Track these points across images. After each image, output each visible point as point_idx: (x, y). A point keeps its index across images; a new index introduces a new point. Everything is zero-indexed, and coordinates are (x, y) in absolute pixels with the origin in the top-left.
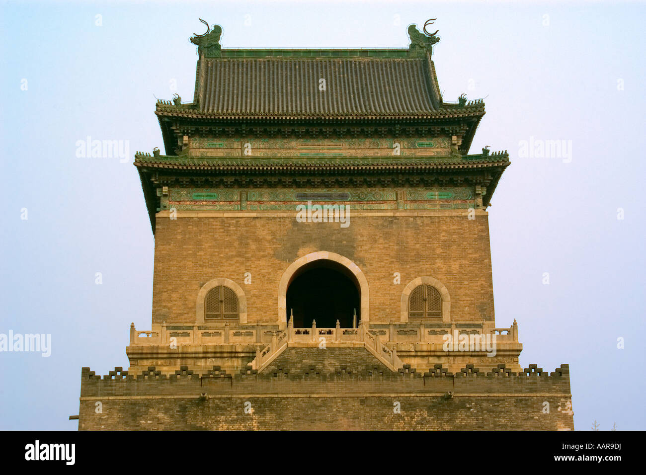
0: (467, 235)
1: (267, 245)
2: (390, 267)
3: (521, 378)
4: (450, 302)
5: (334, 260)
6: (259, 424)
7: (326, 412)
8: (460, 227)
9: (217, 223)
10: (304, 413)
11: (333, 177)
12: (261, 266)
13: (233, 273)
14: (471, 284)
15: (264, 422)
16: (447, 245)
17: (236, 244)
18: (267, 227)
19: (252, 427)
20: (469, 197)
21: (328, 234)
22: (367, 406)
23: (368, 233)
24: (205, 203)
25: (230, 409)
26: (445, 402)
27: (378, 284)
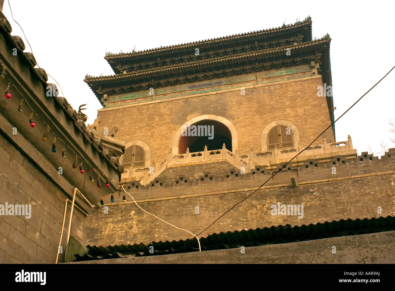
0: (307, 91)
1: (166, 117)
2: (253, 118)
3: (356, 164)
4: (299, 135)
5: (212, 119)
6: (137, 222)
7: (191, 208)
8: (302, 87)
9: (135, 110)
10: (173, 210)
11: (211, 72)
12: (161, 130)
13: (142, 137)
14: (313, 121)
15: (142, 220)
16: (293, 99)
17: (146, 119)
18: (167, 106)
19: (132, 225)
20: (307, 70)
21: (208, 104)
22: (225, 200)
23: (236, 100)
24: (130, 101)
25: (116, 213)
26: (291, 190)
27: (244, 130)
